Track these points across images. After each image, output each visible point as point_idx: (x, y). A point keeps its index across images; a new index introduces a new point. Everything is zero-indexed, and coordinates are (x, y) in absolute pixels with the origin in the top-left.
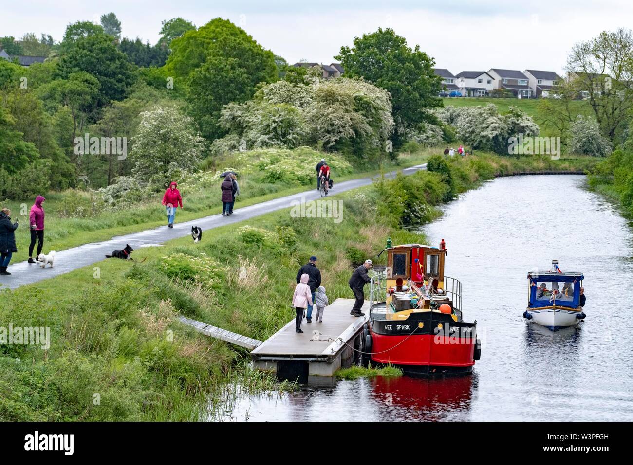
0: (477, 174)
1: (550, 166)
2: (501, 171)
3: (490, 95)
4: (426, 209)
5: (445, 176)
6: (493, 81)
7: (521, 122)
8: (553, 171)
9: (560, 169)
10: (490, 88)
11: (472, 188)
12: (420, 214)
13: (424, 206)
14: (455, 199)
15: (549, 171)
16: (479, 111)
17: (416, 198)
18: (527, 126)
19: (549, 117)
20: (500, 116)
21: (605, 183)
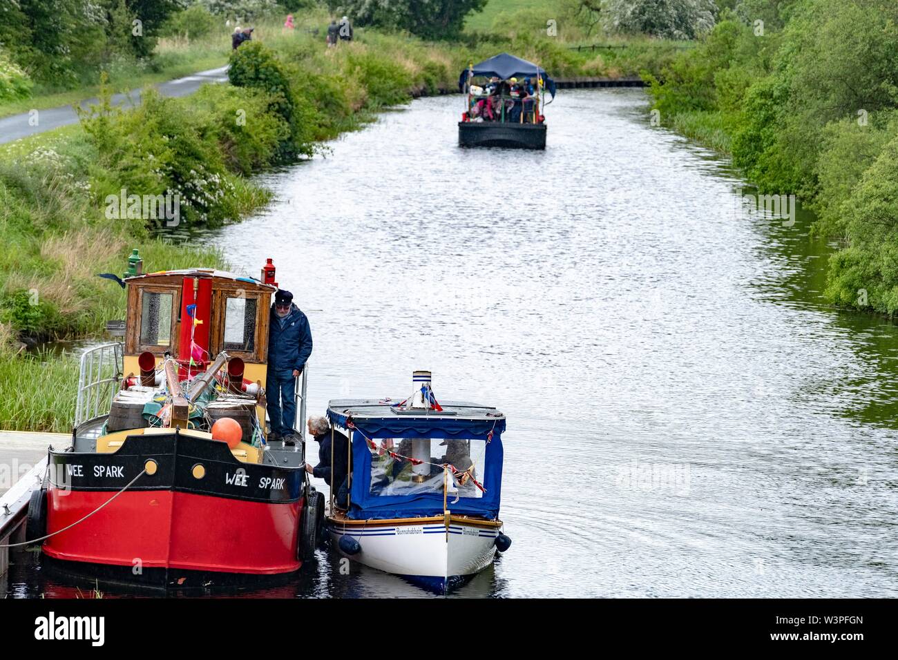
0: (363, 92)
1: (555, 65)
2: (428, 81)
4: (222, 186)
5: (277, 96)
8: (564, 80)
9: (581, 74)
11: (351, 129)
12: (207, 199)
13: (216, 178)
14: (305, 156)
17: (197, 157)
21: (696, 107)
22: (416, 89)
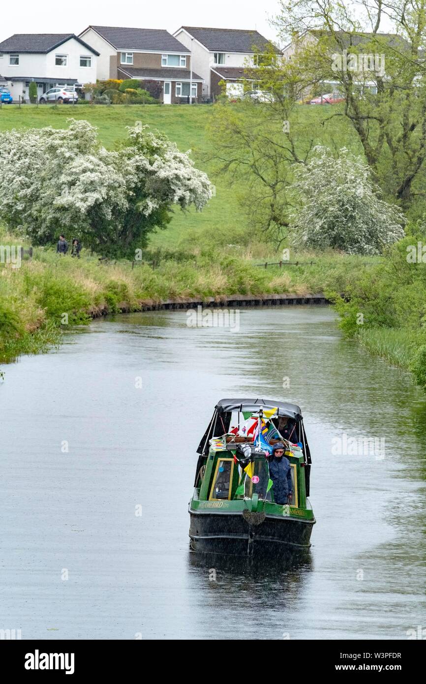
0: (41, 312)
1: (241, 283)
2: (109, 300)
3: (88, 97)
6: (94, 58)
7: (160, 167)
8: (250, 297)
9: (268, 291)
10: (88, 77)
15: (240, 297)
16: (49, 141)
18: (177, 177)
19: (237, 154)
20: (103, 152)
21: (381, 323)
22: (97, 309)
